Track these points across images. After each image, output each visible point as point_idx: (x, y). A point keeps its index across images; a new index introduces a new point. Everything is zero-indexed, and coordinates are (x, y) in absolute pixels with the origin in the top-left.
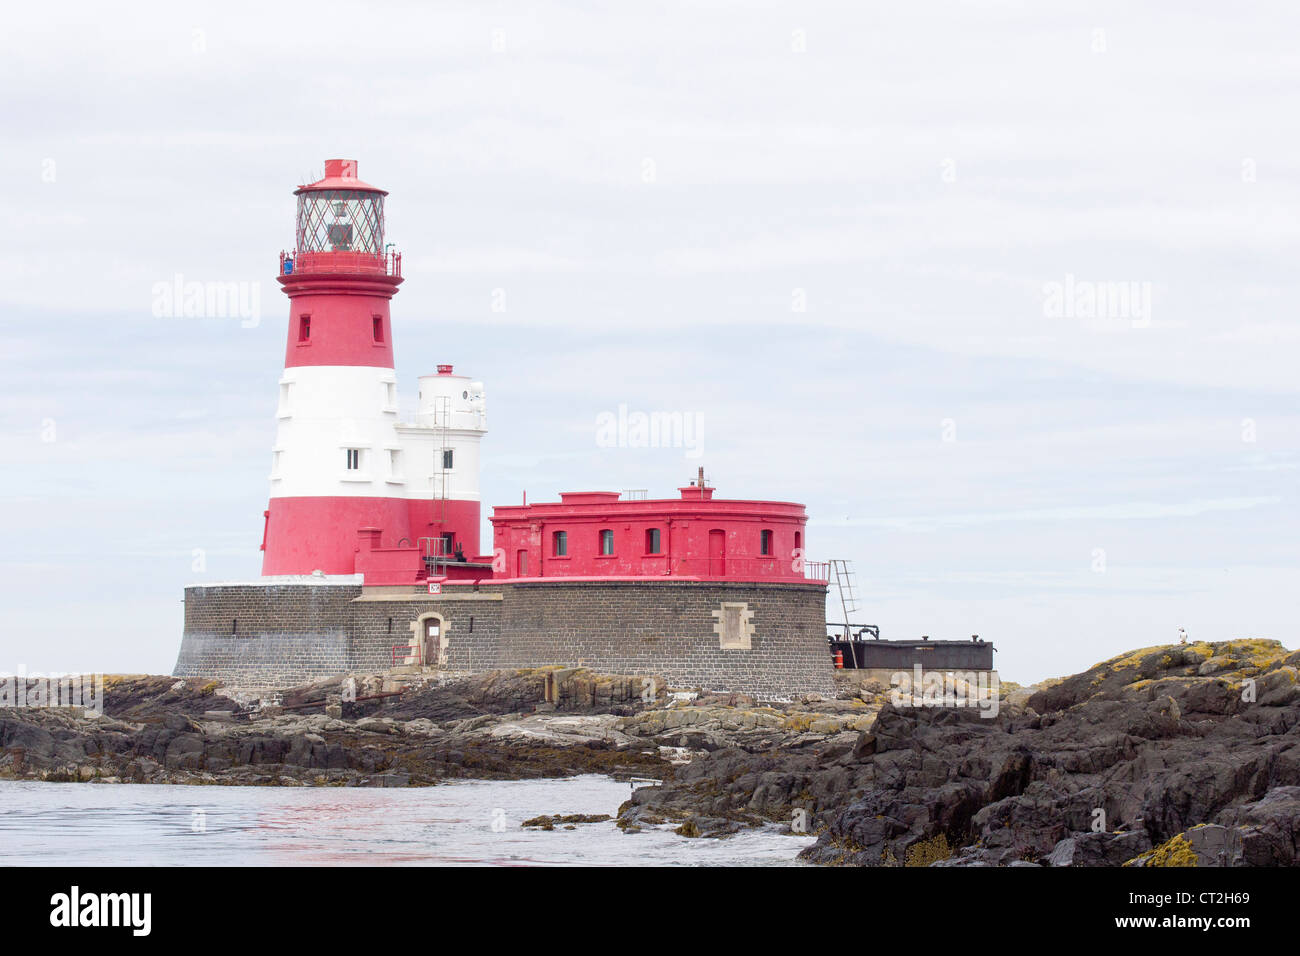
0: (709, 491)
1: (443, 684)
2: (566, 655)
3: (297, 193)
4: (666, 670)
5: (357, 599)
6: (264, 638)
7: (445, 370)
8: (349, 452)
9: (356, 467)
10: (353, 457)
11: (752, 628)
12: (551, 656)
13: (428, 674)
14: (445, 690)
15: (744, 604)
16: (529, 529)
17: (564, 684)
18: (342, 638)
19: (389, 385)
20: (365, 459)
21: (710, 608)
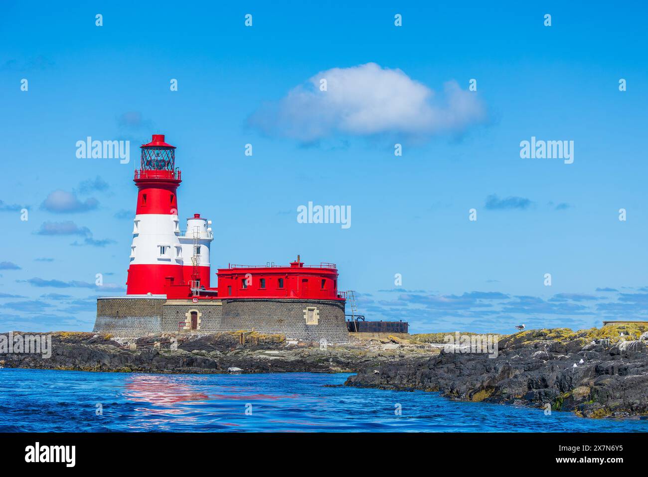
0: (301, 264)
1: (199, 337)
2: (247, 326)
3: (141, 147)
4: (286, 332)
5: (164, 304)
6: (129, 318)
7: (197, 216)
8: (161, 247)
9: (163, 253)
10: (163, 250)
11: (318, 317)
12: (241, 327)
13: (193, 333)
14: (200, 339)
15: (316, 308)
16: (232, 278)
17: (247, 338)
18: (159, 319)
19: (176, 222)
20: (167, 250)
21: (302, 309)
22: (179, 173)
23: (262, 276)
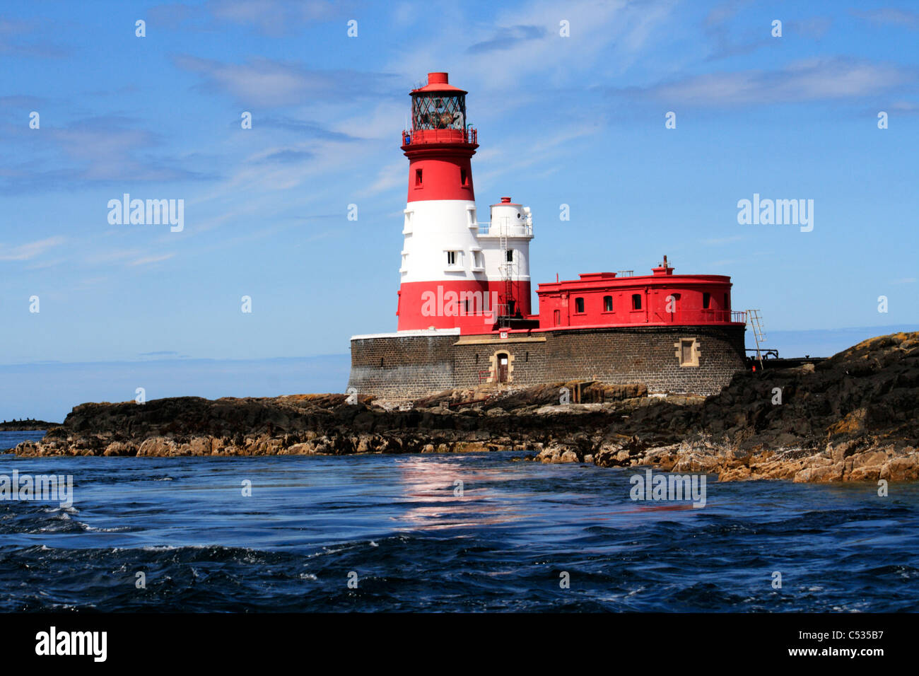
0: (670, 271)
1: (510, 393)
2: (585, 373)
3: (411, 94)
4: (647, 381)
5: (456, 344)
6: (401, 369)
7: (507, 200)
8: (449, 253)
9: (453, 262)
10: (452, 257)
11: (699, 354)
12: (576, 374)
13: (501, 387)
14: (512, 397)
15: (694, 339)
16: (561, 297)
17: (585, 391)
18: (448, 368)
19: (472, 212)
20: (458, 257)
21: (673, 343)
22: (475, 132)
23: (607, 291)
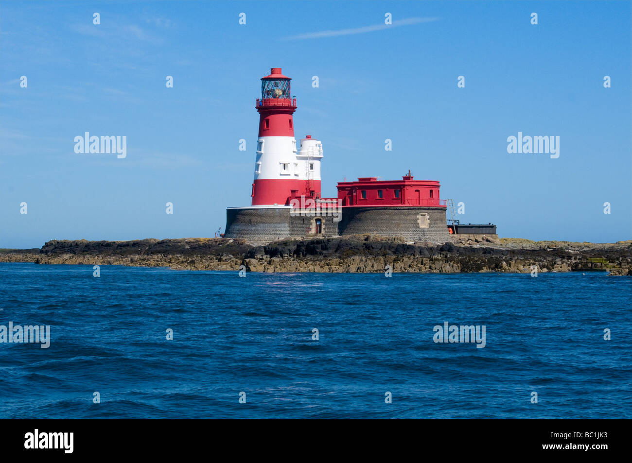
0: (412, 178)
2: (370, 230)
3: (262, 79)
4: (403, 235)
6: (261, 225)
7: (309, 137)
8: (283, 164)
9: (285, 169)
11: (429, 221)
12: (365, 230)
15: (426, 214)
16: (352, 190)
18: (287, 226)
20: (288, 167)
21: (416, 215)
22: (294, 100)
23: (379, 188)
